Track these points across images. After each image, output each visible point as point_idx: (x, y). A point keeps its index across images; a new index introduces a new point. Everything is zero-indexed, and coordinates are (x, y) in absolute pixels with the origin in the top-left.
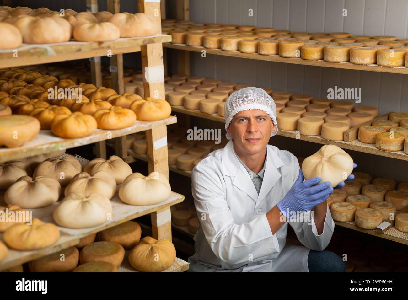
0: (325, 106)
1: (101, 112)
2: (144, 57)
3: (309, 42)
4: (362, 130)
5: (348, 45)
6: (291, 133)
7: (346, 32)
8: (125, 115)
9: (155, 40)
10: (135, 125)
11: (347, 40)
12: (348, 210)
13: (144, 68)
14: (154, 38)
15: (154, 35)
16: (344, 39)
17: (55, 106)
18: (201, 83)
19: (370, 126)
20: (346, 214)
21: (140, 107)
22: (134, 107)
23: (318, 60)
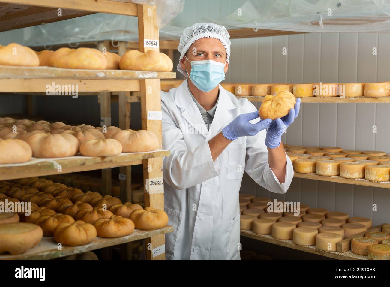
0: (321, 216)
1: (102, 221)
2: (145, 169)
3: (303, 156)
4: (354, 241)
5: (338, 159)
6: (287, 243)
7: (338, 146)
8: (124, 224)
9: (154, 155)
10: (133, 234)
11: (339, 154)
13: (145, 179)
14: (154, 153)
15: (153, 150)
16: (336, 154)
17: (60, 214)
19: (363, 238)
21: (140, 216)
22: (134, 216)
23: (310, 173)
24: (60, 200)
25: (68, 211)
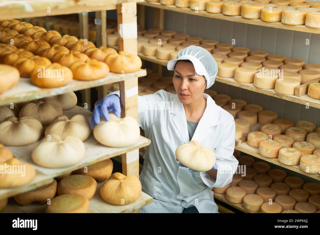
0: (279, 62)
1: (78, 64)
2: (119, 14)
3: (269, 5)
4: (312, 86)
5: (304, 10)
6: (248, 86)
8: (99, 67)
10: (107, 77)
11: (302, 5)
12: (294, 155)
13: (119, 24)
16: (300, 4)
17: (37, 57)
18: (173, 37)
19: (319, 83)
20: (292, 158)
21: (114, 60)
22: (109, 60)
23: (276, 22)
24: (38, 42)
25: (45, 53)
